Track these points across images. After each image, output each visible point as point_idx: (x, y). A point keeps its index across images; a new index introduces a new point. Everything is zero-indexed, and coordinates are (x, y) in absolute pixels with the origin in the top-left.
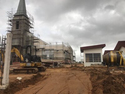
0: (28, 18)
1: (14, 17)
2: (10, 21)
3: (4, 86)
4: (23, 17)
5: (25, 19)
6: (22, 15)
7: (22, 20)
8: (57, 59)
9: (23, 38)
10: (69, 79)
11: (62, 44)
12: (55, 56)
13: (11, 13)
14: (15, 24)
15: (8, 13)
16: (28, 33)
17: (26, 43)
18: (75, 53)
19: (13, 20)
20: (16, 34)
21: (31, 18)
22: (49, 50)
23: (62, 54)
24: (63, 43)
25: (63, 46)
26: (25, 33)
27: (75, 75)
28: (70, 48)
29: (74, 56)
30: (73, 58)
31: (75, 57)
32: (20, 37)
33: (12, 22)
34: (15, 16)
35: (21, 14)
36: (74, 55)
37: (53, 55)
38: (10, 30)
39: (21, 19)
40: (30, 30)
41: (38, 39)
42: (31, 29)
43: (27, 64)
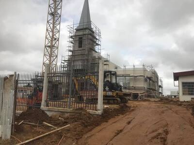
0: (93, 32)
1: (76, 32)
2: (71, 37)
3: (100, 112)
4: (87, 32)
5: (90, 34)
6: (86, 29)
7: (87, 36)
8: (135, 88)
9: (87, 60)
10: (163, 112)
11: (142, 67)
12: (131, 86)
13: (72, 26)
14: (78, 42)
15: (69, 27)
16: (94, 52)
17: (92, 66)
18: (161, 81)
19: (75, 36)
20: (79, 54)
21: (97, 31)
22: (123, 76)
23: (143, 83)
24: (144, 66)
25: (145, 70)
26: (90, 53)
27: (171, 109)
28: (155, 73)
29: (160, 86)
30: (159, 90)
31: (162, 87)
32: (84, 58)
33: (73, 38)
34: (77, 30)
35: (85, 27)
36: (160, 84)
37: (129, 83)
38: (72, 49)
39: (85, 35)
40: (97, 48)
41: (107, 61)
42: (97, 46)
43: (108, 93)
